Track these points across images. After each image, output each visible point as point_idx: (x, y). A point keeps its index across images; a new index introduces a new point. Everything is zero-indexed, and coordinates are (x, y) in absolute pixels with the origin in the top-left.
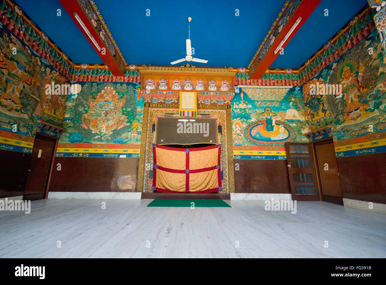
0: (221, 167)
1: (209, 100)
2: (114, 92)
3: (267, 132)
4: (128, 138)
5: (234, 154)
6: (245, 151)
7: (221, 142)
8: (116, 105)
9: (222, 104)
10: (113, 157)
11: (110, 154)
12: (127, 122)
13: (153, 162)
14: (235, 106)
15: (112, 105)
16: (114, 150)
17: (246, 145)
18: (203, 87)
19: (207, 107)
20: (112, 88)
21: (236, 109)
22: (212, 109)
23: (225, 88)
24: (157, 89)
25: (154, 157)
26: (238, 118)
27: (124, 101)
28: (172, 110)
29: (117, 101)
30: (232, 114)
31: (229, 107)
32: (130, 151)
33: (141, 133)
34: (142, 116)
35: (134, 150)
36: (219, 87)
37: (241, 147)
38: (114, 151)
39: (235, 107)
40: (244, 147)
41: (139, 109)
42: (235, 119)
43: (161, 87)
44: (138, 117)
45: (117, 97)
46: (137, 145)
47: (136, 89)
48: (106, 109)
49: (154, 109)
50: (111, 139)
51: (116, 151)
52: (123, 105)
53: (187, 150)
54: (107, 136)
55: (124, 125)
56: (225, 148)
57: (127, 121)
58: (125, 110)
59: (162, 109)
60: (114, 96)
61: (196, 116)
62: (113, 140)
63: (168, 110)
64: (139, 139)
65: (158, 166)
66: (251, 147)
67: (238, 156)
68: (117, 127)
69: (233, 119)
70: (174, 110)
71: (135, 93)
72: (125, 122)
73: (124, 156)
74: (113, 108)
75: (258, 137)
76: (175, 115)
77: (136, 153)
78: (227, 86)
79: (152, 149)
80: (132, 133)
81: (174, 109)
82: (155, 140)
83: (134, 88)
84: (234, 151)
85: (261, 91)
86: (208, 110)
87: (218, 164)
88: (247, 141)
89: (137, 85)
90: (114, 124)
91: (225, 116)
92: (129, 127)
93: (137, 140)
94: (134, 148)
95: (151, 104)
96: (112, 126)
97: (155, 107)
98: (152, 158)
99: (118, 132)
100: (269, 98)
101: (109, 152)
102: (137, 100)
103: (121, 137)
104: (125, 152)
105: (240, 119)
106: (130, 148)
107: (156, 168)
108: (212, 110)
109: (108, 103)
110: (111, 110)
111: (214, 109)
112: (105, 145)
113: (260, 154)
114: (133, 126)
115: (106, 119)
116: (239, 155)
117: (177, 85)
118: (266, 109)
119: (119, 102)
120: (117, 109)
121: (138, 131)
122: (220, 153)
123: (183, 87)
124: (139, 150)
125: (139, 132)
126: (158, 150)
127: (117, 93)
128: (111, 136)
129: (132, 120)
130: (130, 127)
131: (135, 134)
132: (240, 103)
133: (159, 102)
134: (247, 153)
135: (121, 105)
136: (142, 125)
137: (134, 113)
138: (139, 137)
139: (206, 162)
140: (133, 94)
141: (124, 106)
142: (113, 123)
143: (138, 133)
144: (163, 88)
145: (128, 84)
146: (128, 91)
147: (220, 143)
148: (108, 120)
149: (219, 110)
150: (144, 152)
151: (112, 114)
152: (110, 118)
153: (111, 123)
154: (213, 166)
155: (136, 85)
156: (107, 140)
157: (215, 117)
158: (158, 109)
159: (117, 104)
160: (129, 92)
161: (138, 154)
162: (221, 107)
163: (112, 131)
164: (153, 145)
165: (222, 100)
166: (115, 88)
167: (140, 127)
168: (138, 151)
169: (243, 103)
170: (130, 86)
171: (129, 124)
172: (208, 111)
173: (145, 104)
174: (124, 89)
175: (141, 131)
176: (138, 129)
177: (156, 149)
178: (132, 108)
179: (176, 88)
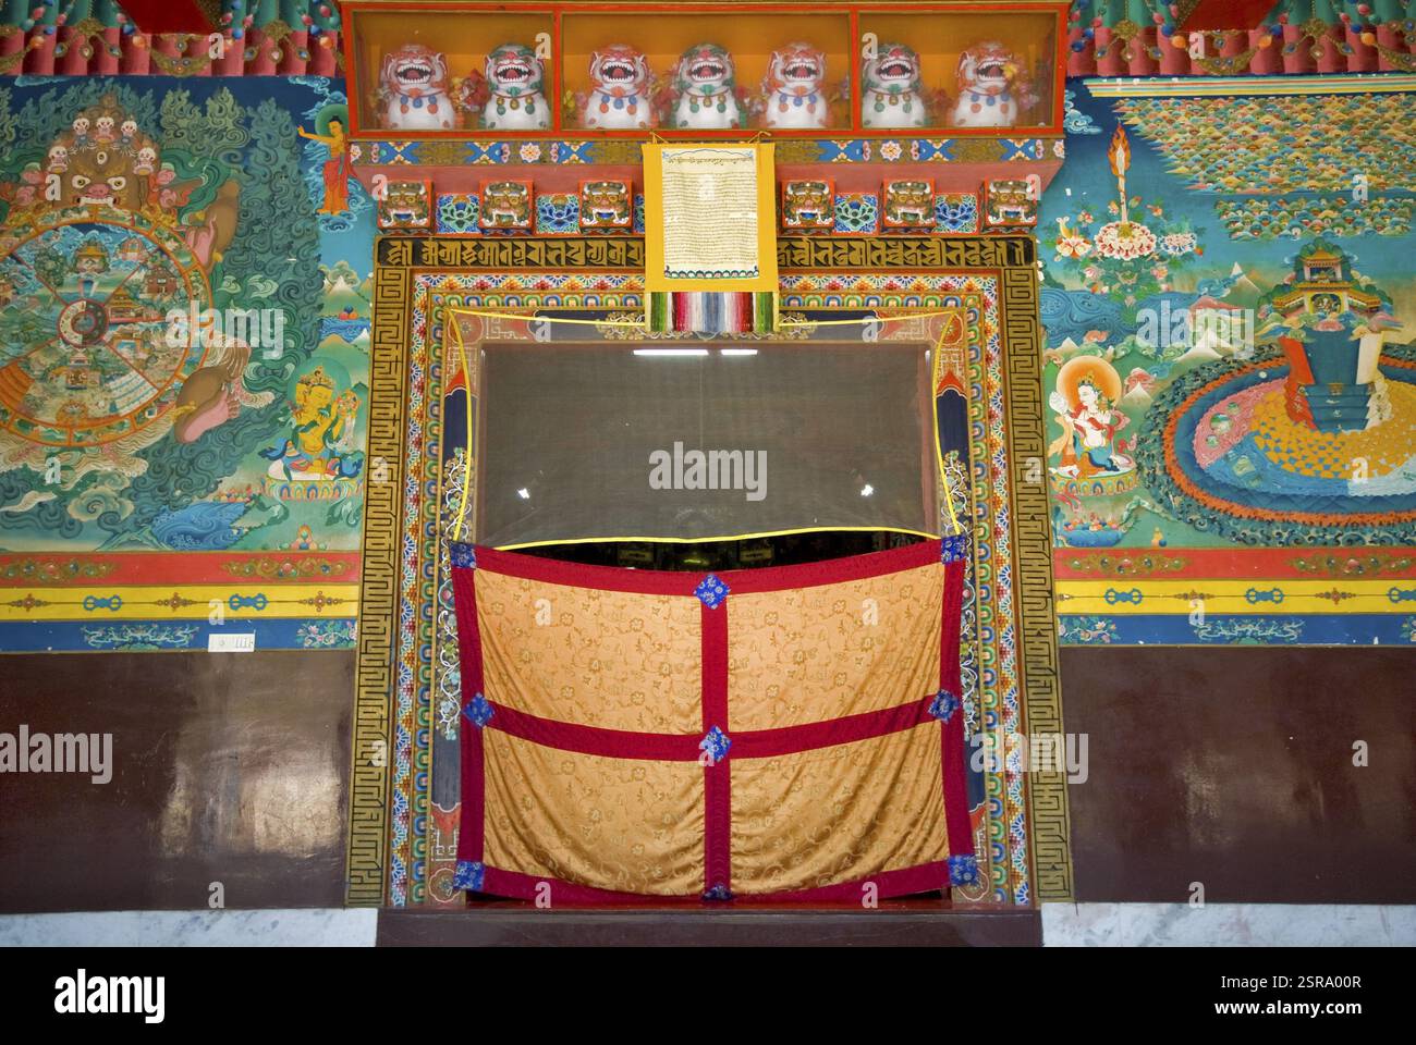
0: (968, 707)
1: (868, 204)
2: (149, 152)
3: (1317, 435)
4: (262, 507)
5: (1063, 607)
6: (1144, 587)
7: (961, 518)
8: (162, 251)
9: (969, 228)
10: (154, 649)
11: (133, 624)
12: (253, 387)
13: (456, 677)
14: (1070, 244)
15: (132, 256)
16: (166, 593)
17: (1156, 540)
18: (821, 107)
19: (855, 257)
20: (130, 125)
21: (1073, 261)
22: (892, 268)
23: (991, 101)
24: (470, 124)
25: (461, 645)
26: (1091, 340)
27: (225, 220)
28: (586, 281)
29: (168, 222)
30: (1047, 309)
31: (1020, 250)
32: (285, 601)
33: (358, 465)
34: (365, 335)
35: (311, 591)
36: (940, 102)
37: (1119, 554)
38: (166, 603)
39: (1066, 252)
40: (1135, 553)
41: (341, 285)
42: (1068, 343)
43: (501, 111)
44: (331, 341)
45: (170, 197)
46: (334, 557)
47: (310, 128)
48: (94, 290)
49: (453, 278)
50: (139, 510)
51: (176, 602)
52: (219, 257)
53: (711, 582)
54: (107, 489)
55: (232, 404)
56: (995, 565)
57: (251, 375)
58: (235, 289)
59: (513, 278)
60: (143, 190)
61: (769, 327)
62: (150, 521)
63: (559, 282)
64: (348, 507)
65: (493, 705)
66: (1188, 554)
67: (1092, 626)
68: (183, 421)
69: (1056, 342)
70: (602, 287)
71: (304, 159)
72: (237, 387)
73: (243, 643)
74: (139, 276)
75: (1248, 476)
76: (610, 323)
77: (328, 611)
78: (1007, 91)
79: (447, 579)
80: (298, 468)
81: (601, 278)
82: (468, 516)
83: (299, 120)
84: (1062, 587)
85: (1267, 118)
86: (864, 279)
87: (943, 684)
88: (1159, 509)
89: (322, 98)
90: (159, 402)
91: (991, 322)
92: (271, 419)
93: (332, 520)
94: (307, 579)
95: (430, 245)
96: (138, 417)
97: (463, 267)
98: (451, 650)
99: (191, 462)
100: (1329, 172)
101: (125, 613)
102: (325, 213)
103: (210, 499)
104: (249, 612)
105: (1104, 346)
106: (280, 578)
107: (479, 721)
108: (891, 279)
109: (105, 239)
110: (127, 293)
111: (908, 268)
112: (95, 558)
113: (1263, 607)
114: (297, 410)
115: (97, 365)
116: (1102, 617)
117: (619, 95)
118: (1309, 259)
119: (184, 235)
120: (171, 289)
121: (340, 447)
122: (960, 601)
123: (664, 103)
124: (353, 591)
125: (344, 456)
126: (490, 586)
127: (166, 165)
128: (136, 489)
129: (290, 367)
130: (274, 421)
131: (314, 476)
132: (1108, 218)
133: (488, 223)
134: (1159, 598)
135: (203, 251)
136: (364, 399)
137: (305, 311)
138: (345, 492)
139: (858, 673)
140: (293, 167)
141: (229, 260)
142: (149, 394)
143: (338, 465)
144: (516, 118)
145: (251, 89)
146: (253, 143)
147: (956, 523)
148: (107, 371)
149: (947, 279)
150: (385, 606)
151: (139, 328)
152: (125, 352)
153: (132, 390)
154: (910, 699)
155: (310, 98)
156: (110, 521)
157: (913, 328)
158: (482, 278)
159: (170, 246)
160: (257, 156)
161: (344, 622)
162: (961, 256)
163: (143, 454)
164: (456, 548)
165: (969, 200)
166: (155, 128)
167: (351, 422)
168: (346, 599)
169: (1125, 221)
170: (268, 108)
171: (268, 397)
172: (862, 288)
173: (383, 247)
174: (220, 134)
175: (362, 446)
176: (336, 431)
177: (477, 579)
178: (287, 276)
179: (617, 118)
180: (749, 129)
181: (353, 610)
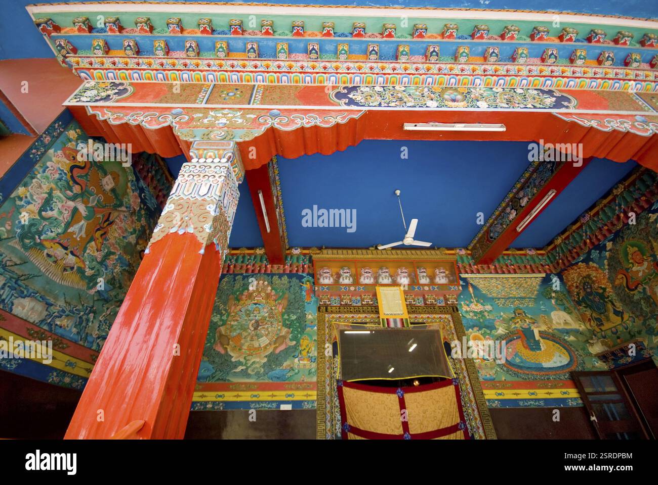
0: (468, 426)
1: (421, 299)
2: (270, 288)
3: (532, 352)
4: (293, 370)
5: (486, 397)
6: (504, 391)
7: (455, 373)
8: (272, 309)
9: (443, 304)
10: (267, 409)
11: (262, 402)
12: (291, 340)
13: (339, 417)
14: (465, 308)
15: (265, 310)
16: (270, 393)
17: (503, 379)
18: (409, 279)
19: (420, 310)
20: (266, 283)
21: (467, 312)
22: (429, 313)
23: (443, 278)
24: (337, 282)
25: (340, 408)
26: (476, 329)
27: (285, 302)
28: (363, 316)
29: (273, 303)
30: (464, 322)
31: (455, 309)
32: (299, 396)
33: (315, 359)
34: (316, 328)
35: (305, 393)
37: (495, 382)
38: (270, 396)
39: (465, 310)
40: (499, 382)
41: (310, 317)
42: (470, 330)
43: (343, 280)
44: (308, 329)
45: (274, 297)
46: (310, 383)
47: (303, 283)
48: (257, 318)
49: (333, 315)
50: (264, 371)
51: (273, 396)
52: (284, 310)
53: (399, 390)
54: (257, 366)
55: (286, 344)
56: (466, 386)
57: (290, 337)
58: (287, 317)
59: (346, 315)
60: (268, 296)
61: (408, 326)
62: (267, 374)
63: (356, 316)
64: (313, 370)
65: (350, 426)
66: (512, 382)
67: (494, 402)
68: (275, 348)
69: (468, 330)
70: (366, 317)
71: (302, 290)
72: (288, 340)
73: (288, 407)
74: (267, 315)
75: (519, 362)
76: (368, 325)
77: (309, 398)
78: (446, 276)
79: (336, 390)
80: (302, 360)
81: (365, 315)
82: (340, 373)
83: (300, 282)
84: (485, 392)
85: (498, 282)
86: (422, 315)
87: (461, 420)
88: (502, 371)
89: (305, 277)
90: (270, 344)
91: (452, 325)
92: (295, 348)
93: (310, 373)
94: (304, 389)
95: (329, 308)
96: (265, 347)
97: (336, 313)
98: (338, 410)
99: (277, 359)
100: (514, 293)
101: (261, 399)
102: (306, 301)
103: (281, 368)
104: (290, 399)
105: (478, 331)
106: (297, 389)
107: (346, 431)
108: (428, 315)
109: (260, 307)
110: (264, 318)
111: (432, 313)
112: (254, 384)
113: (533, 397)
114: (301, 346)
115: (256, 335)
116: (496, 400)
117: (368, 277)
118: (516, 312)
119: (276, 306)
120: (273, 317)
121: (311, 355)
122: (460, 396)
123: (376, 278)
124: (315, 393)
125: (312, 357)
126: (348, 392)
127: (273, 291)
128: (264, 365)
129: (299, 335)
130: (296, 348)
131: (305, 362)
132: (472, 302)
133: (342, 303)
134: (509, 395)
135: (280, 309)
136: (316, 343)
137: (302, 322)
138: (312, 366)
139: (439, 416)
140: (299, 291)
141: (286, 311)
142: (268, 342)
143: (310, 359)
144: (347, 281)
145: (291, 276)
146: (291, 286)
147: (455, 375)
148: (259, 336)
149: (440, 315)
150: (321, 397)
151: (266, 326)
152: (263, 332)
153: (264, 341)
154: (453, 424)
155: (303, 277)
156: (258, 374)
157: (434, 326)
158: (339, 315)
159: (273, 308)
160: (292, 289)
161: (313, 402)
162: (442, 310)
163: (266, 356)
164: (338, 381)
165: (442, 298)
166: (271, 283)
167: (313, 348)
168: (313, 395)
169: (475, 303)
170: (294, 279)
171: (294, 342)
172: (422, 317)
173: (319, 308)
174: (284, 284)
175: (316, 354)
176: (310, 351)
177: (343, 389)
178: (298, 315)
179: (367, 281)
180: (395, 284)
181: (315, 398)
